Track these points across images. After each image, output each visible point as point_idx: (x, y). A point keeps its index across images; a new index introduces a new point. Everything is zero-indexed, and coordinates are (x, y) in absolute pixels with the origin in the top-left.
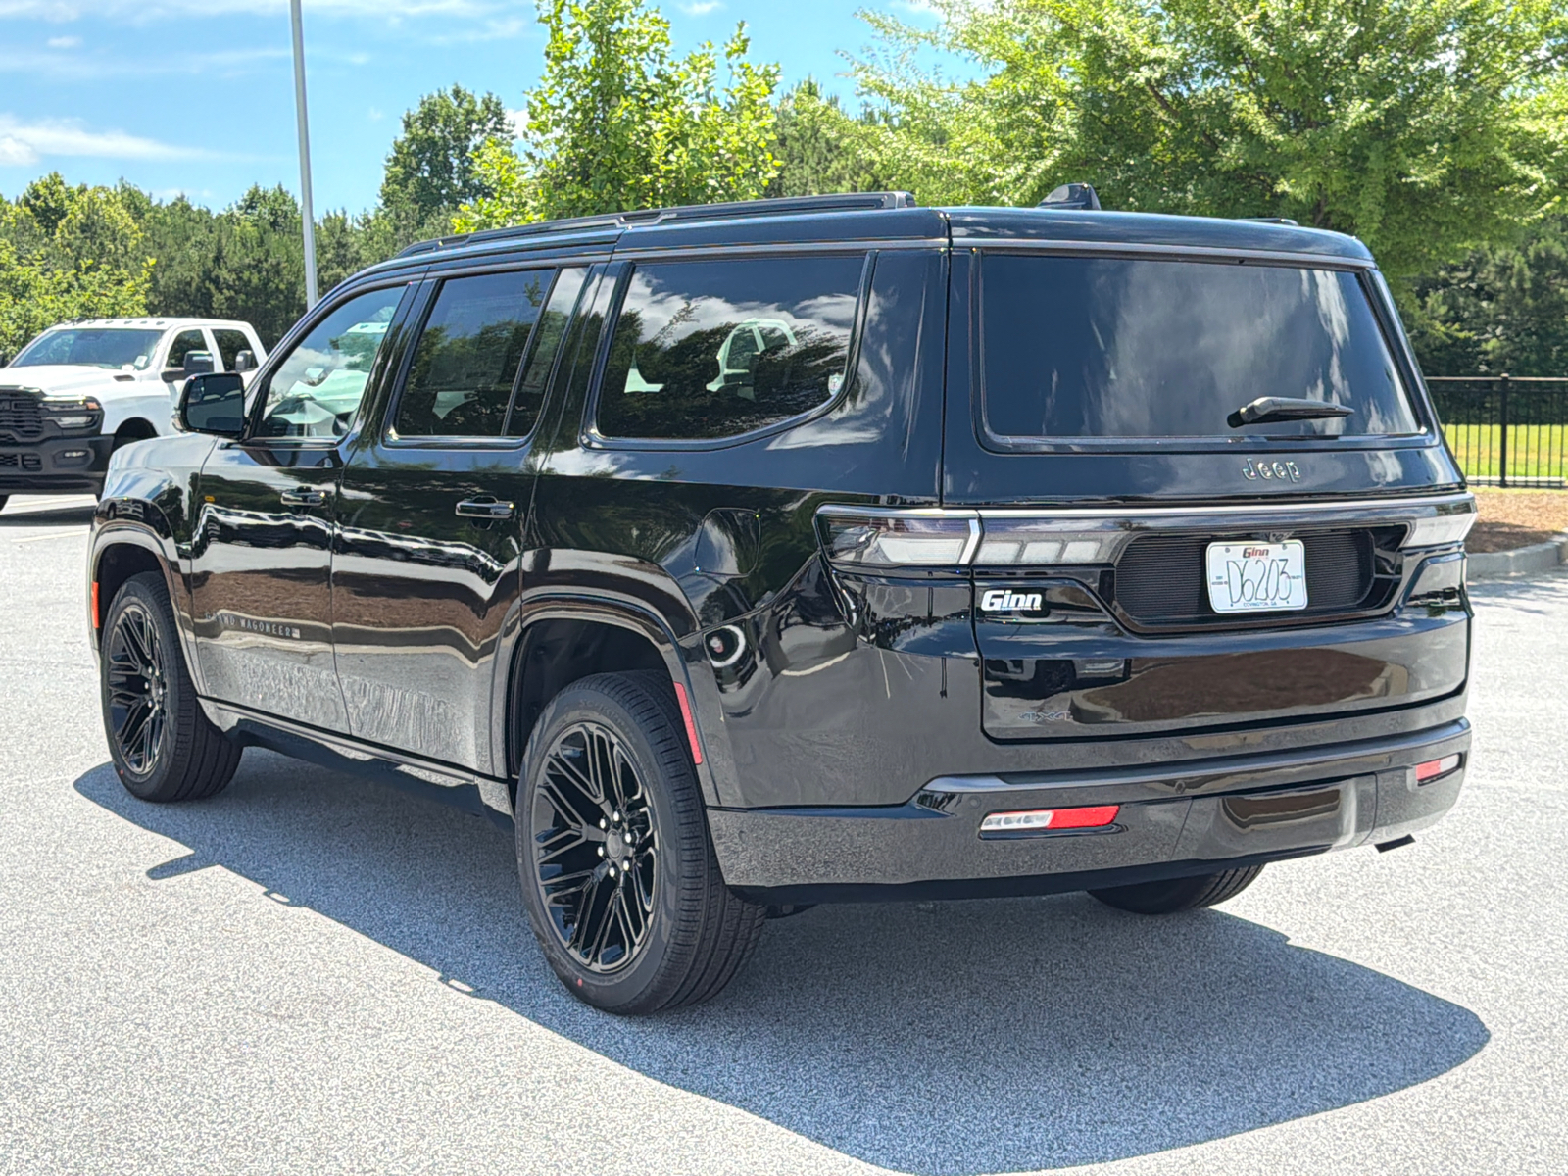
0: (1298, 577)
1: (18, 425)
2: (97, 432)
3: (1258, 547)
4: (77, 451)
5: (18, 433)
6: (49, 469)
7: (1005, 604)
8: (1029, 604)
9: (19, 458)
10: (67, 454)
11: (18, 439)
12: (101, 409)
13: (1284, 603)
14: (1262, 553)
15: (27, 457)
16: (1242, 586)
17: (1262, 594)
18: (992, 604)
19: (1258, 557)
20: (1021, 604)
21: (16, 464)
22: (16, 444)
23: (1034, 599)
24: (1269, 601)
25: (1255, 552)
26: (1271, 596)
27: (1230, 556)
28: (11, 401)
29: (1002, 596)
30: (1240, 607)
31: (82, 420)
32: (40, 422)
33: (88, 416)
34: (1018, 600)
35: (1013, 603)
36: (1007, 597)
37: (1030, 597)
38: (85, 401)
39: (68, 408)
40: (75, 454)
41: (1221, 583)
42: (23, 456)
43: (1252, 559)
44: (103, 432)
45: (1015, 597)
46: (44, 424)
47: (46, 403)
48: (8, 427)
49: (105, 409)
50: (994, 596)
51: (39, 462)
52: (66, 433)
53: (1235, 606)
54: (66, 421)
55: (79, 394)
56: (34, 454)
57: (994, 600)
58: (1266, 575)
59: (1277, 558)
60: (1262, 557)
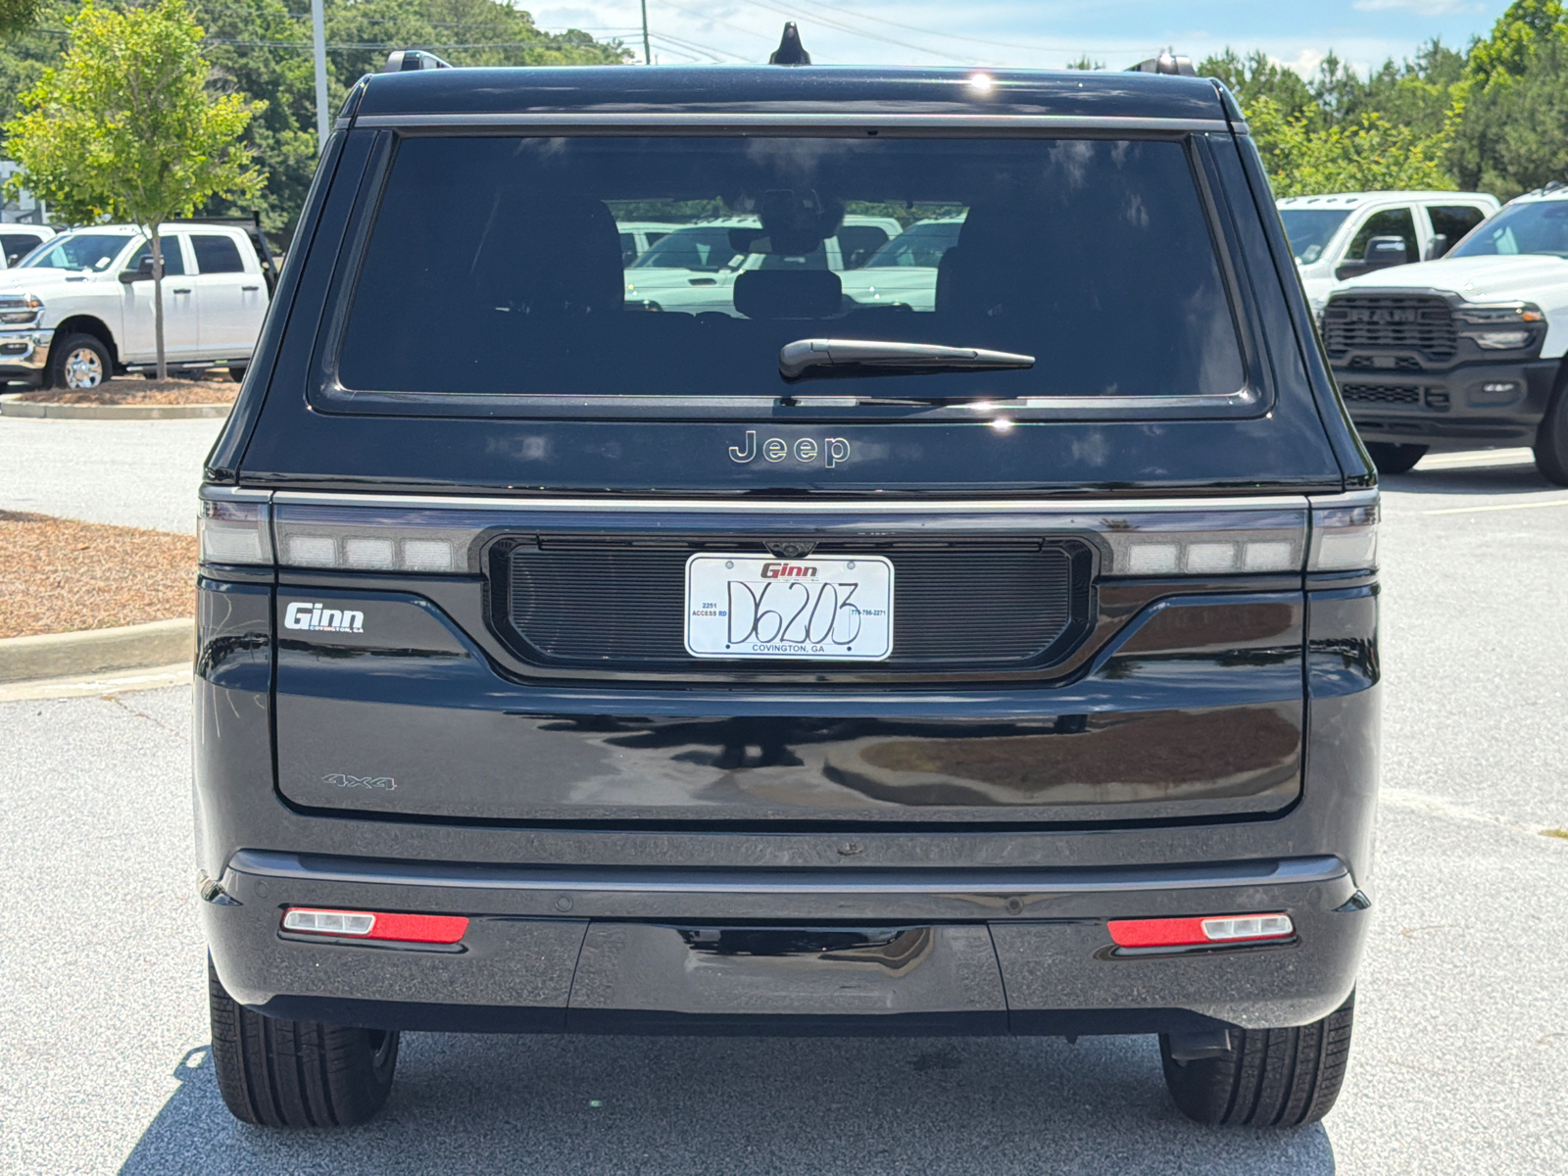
0: (877, 613)
1: (1425, 345)
2: (1535, 356)
4: (1503, 383)
5: (1423, 354)
6: (1459, 408)
7: (315, 622)
8: (346, 623)
9: (1421, 392)
10: (1489, 388)
11: (1425, 364)
12: (1544, 322)
13: (843, 649)
15: (1434, 391)
16: (757, 621)
17: (796, 633)
18: (297, 621)
19: (794, 578)
20: (336, 623)
21: (1417, 400)
22: (1421, 371)
23: (353, 617)
24: (809, 644)
26: (817, 638)
27: (734, 575)
28: (1416, 308)
29: (310, 611)
30: (743, 651)
31: (1515, 337)
32: (1454, 340)
33: (1526, 330)
34: (332, 616)
35: (325, 621)
36: (316, 613)
37: (348, 614)
38: (1524, 309)
39: (1496, 319)
40: (1499, 388)
41: (709, 614)
42: (1427, 392)
43: (781, 582)
44: (1545, 354)
45: (327, 613)
46: (1460, 342)
47: (1466, 311)
48: (1412, 347)
49: (1549, 320)
50: (300, 610)
51: (1446, 398)
52: (1489, 356)
53: (734, 648)
54: (1492, 339)
55: (1512, 298)
56: (1442, 387)
57: (299, 616)
58: (810, 606)
59: (835, 582)
60: (801, 579)
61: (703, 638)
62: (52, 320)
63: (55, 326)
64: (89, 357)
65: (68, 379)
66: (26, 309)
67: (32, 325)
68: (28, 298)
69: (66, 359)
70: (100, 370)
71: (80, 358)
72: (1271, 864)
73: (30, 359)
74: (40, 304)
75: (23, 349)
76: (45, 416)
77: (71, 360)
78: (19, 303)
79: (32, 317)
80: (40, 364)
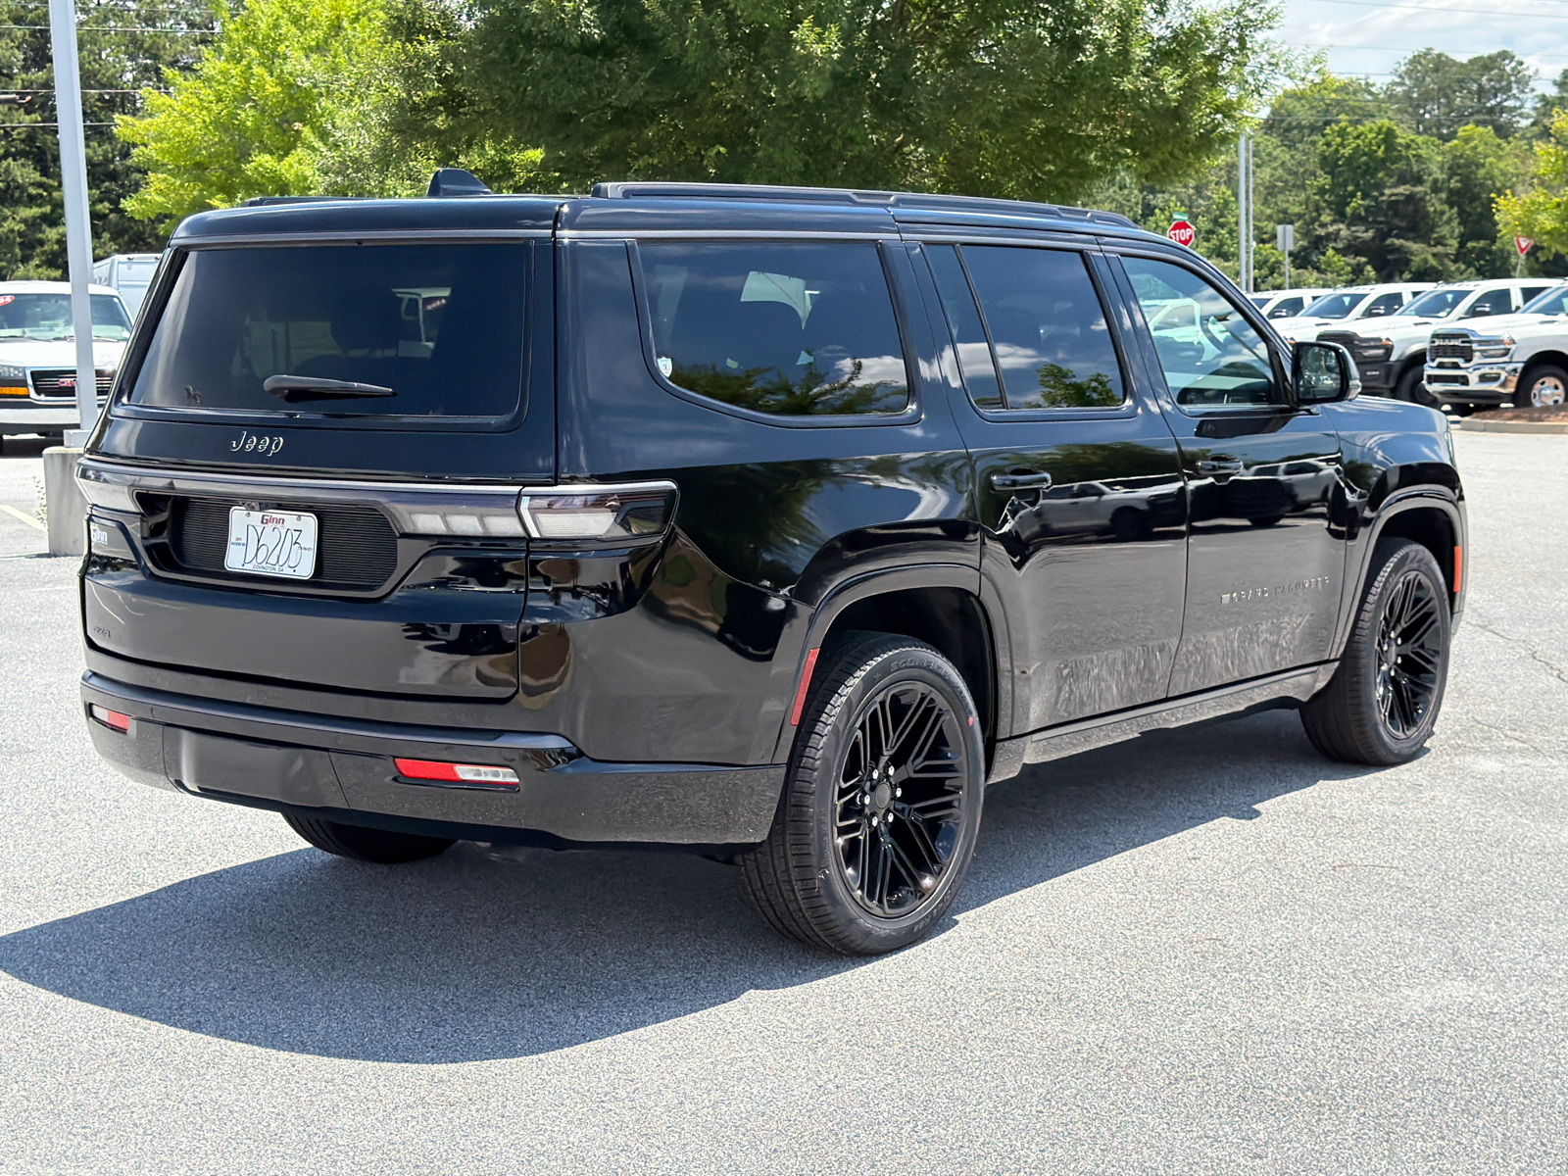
0: (309, 549)
3: (274, 516)
8: (103, 539)
13: (291, 571)
14: (278, 521)
16: (257, 550)
17: (273, 560)
18: (93, 537)
19: (275, 525)
23: (105, 536)
24: (277, 567)
25: (272, 520)
26: (281, 563)
27: (250, 522)
29: (96, 531)
30: (250, 568)
35: (99, 537)
37: (103, 534)
41: (239, 544)
43: (269, 527)
45: (99, 532)
53: (246, 566)
57: (94, 533)
58: (281, 541)
59: (292, 528)
60: (278, 526)
61: (236, 560)
62: (1522, 356)
63: (1525, 359)
64: (1553, 384)
65: (1533, 401)
66: (1502, 346)
67: (1506, 359)
68: (1505, 337)
69: (1534, 383)
70: (1563, 395)
71: (1546, 385)
72: (498, 733)
73: (1504, 385)
74: (1514, 342)
75: (1496, 379)
76: (1484, 430)
77: (1537, 386)
78: (1501, 342)
79: (1507, 352)
80: (1511, 389)
